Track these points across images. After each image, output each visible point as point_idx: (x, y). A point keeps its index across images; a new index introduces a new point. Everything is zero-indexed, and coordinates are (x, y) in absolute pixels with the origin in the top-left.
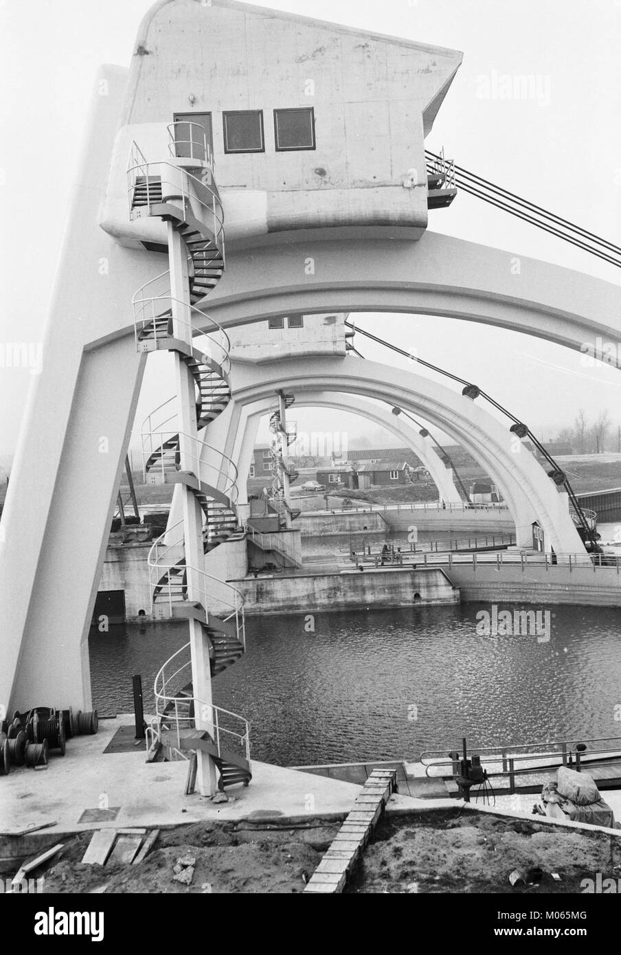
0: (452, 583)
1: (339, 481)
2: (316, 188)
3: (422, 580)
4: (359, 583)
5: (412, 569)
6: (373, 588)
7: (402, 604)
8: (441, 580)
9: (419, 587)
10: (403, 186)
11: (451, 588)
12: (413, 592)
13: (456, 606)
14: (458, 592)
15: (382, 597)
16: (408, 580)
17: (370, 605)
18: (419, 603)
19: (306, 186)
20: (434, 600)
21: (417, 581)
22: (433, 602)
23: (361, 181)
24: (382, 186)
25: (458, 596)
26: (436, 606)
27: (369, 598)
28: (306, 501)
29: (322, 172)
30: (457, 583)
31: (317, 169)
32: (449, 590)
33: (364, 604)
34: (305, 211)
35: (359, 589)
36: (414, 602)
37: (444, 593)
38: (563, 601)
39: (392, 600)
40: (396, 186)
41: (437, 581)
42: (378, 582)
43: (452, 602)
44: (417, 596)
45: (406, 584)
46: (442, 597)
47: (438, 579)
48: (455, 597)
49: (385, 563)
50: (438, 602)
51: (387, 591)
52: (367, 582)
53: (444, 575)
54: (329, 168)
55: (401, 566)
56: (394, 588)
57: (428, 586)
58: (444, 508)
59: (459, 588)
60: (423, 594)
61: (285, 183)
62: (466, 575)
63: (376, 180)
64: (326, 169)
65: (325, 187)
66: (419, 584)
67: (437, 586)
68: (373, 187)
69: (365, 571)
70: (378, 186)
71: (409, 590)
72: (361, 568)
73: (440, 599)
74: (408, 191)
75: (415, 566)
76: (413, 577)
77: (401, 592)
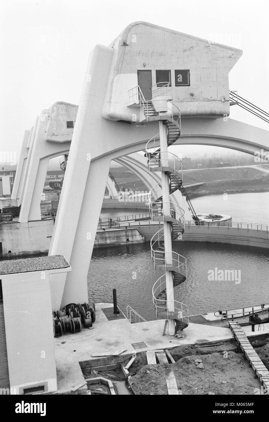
0: (141, 234)
1: (60, 186)
2: (191, 101)
3: (129, 233)
4: (104, 236)
5: (125, 229)
6: (110, 237)
7: (122, 244)
8: (137, 233)
9: (128, 236)
10: (221, 101)
11: (141, 236)
12: (126, 238)
13: (143, 243)
14: (144, 238)
15: (113, 241)
16: (124, 234)
17: (108, 244)
18: (128, 243)
19: (186, 100)
20: (134, 241)
21: (128, 234)
22: (134, 242)
23: (206, 99)
24: (214, 101)
25: (144, 239)
26: (135, 244)
27: (108, 242)
28: (49, 196)
29: (192, 95)
30: (143, 234)
31: (190, 94)
32: (140, 237)
33: (106, 244)
34: (186, 110)
35: (104, 238)
36: (126, 243)
37: (138, 238)
38: (186, 240)
39: (117, 242)
40: (219, 101)
41: (135, 233)
42: (112, 235)
43: (142, 242)
44: (128, 240)
45: (123, 235)
46: (138, 240)
47: (136, 233)
48: (143, 240)
49: (112, 227)
50: (136, 242)
51: (115, 238)
52: (107, 235)
53: (138, 231)
54: (195, 93)
56: (118, 237)
57: (132, 236)
58: (111, 198)
59: (144, 236)
60: (130, 239)
61: (179, 99)
62: (146, 231)
63: (212, 99)
64: (194, 94)
65: (193, 101)
66: (129, 235)
67: (136, 235)
68: (211, 101)
69: (106, 230)
70: (213, 101)
71: (125, 238)
72: (104, 229)
73: (137, 241)
74: (223, 103)
75: (126, 227)
76: (126, 232)
77: (121, 239)
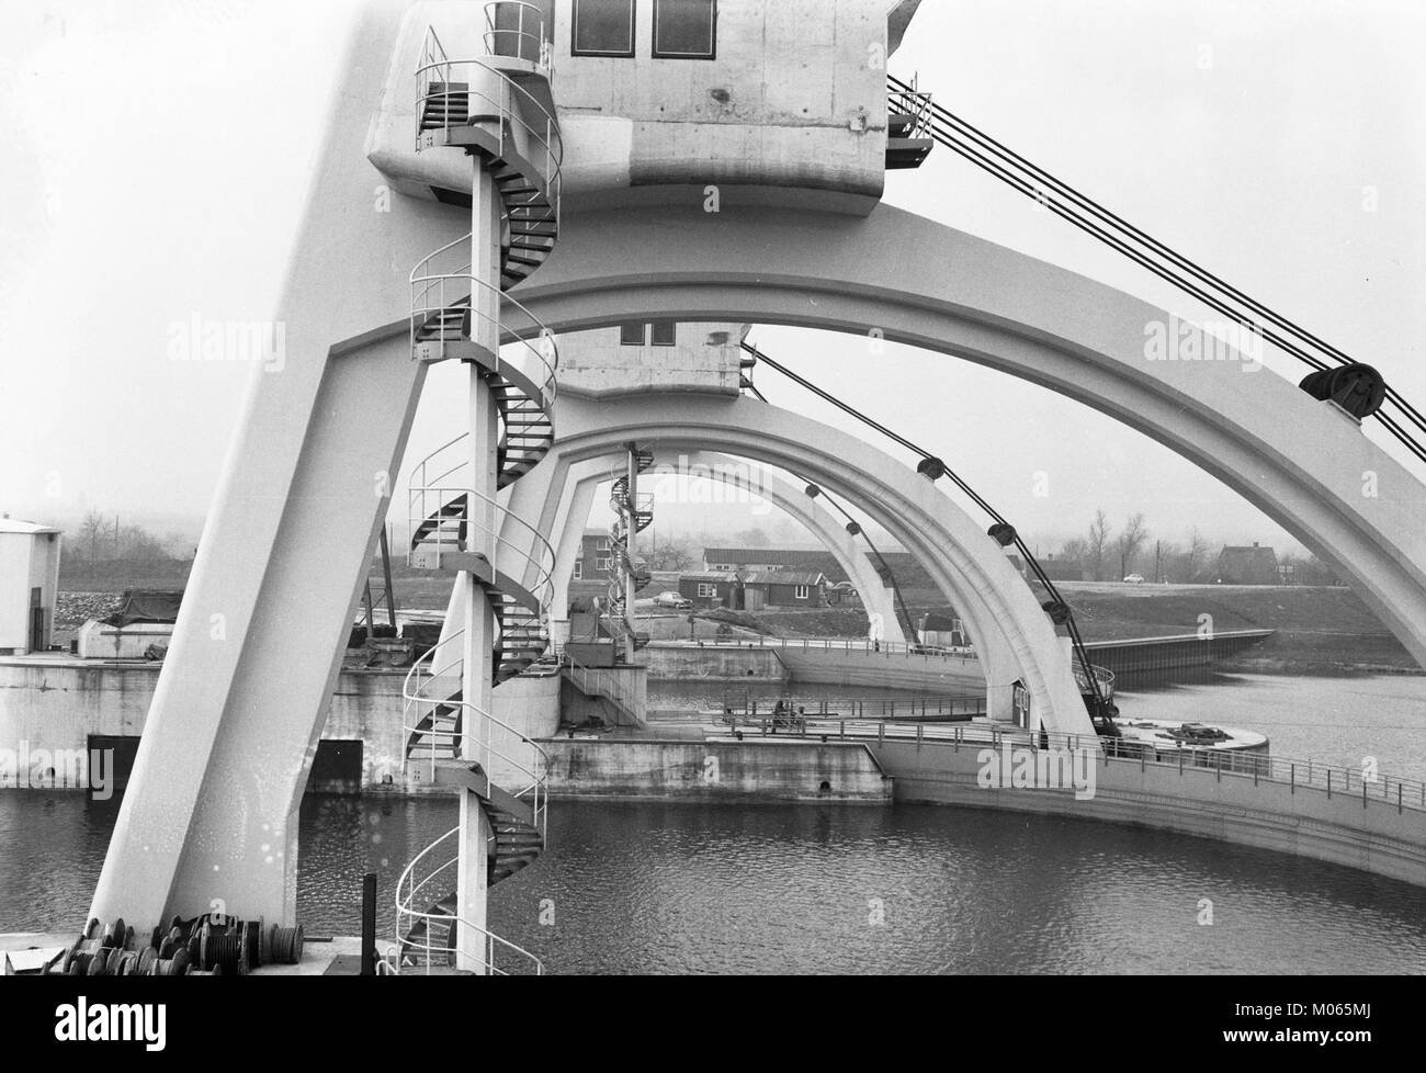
0: (880, 768)
1: (714, 595)
2: (715, 120)
3: (835, 761)
4: (734, 759)
5: (820, 742)
6: (755, 768)
7: (801, 798)
8: (865, 763)
9: (830, 772)
10: (848, 127)
11: (879, 777)
12: (819, 779)
13: (886, 807)
14: (890, 784)
15: (769, 783)
16: (813, 760)
17: (751, 795)
18: (827, 798)
19: (696, 116)
20: (853, 794)
21: (827, 762)
22: (850, 798)
23: (784, 115)
24: (817, 125)
25: (891, 791)
26: (855, 806)
27: (749, 783)
28: (659, 624)
29: (722, 96)
30: (888, 771)
31: (714, 91)
32: (876, 780)
33: (740, 793)
34: (692, 156)
35: (734, 768)
36: (820, 796)
37: (868, 783)
38: (1056, 810)
39: (785, 789)
40: (838, 126)
41: (858, 764)
42: (764, 759)
43: (881, 799)
44: (825, 786)
45: (810, 765)
46: (865, 791)
47: (861, 762)
48: (884, 791)
50: (858, 798)
51: (777, 774)
52: (747, 758)
53: (869, 754)
54: (736, 90)
55: (803, 736)
56: (789, 771)
57: (844, 771)
58: (877, 650)
59: (893, 778)
60: (835, 784)
61: (662, 109)
62: (905, 759)
63: (807, 116)
64: (729, 91)
65: (725, 120)
66: (830, 766)
67: (857, 772)
68: (802, 126)
69: (745, 740)
70: (811, 126)
71: (814, 775)
72: (740, 735)
73: (862, 793)
74: (855, 138)
75: (824, 737)
76: (820, 756)
77: (800, 779)
